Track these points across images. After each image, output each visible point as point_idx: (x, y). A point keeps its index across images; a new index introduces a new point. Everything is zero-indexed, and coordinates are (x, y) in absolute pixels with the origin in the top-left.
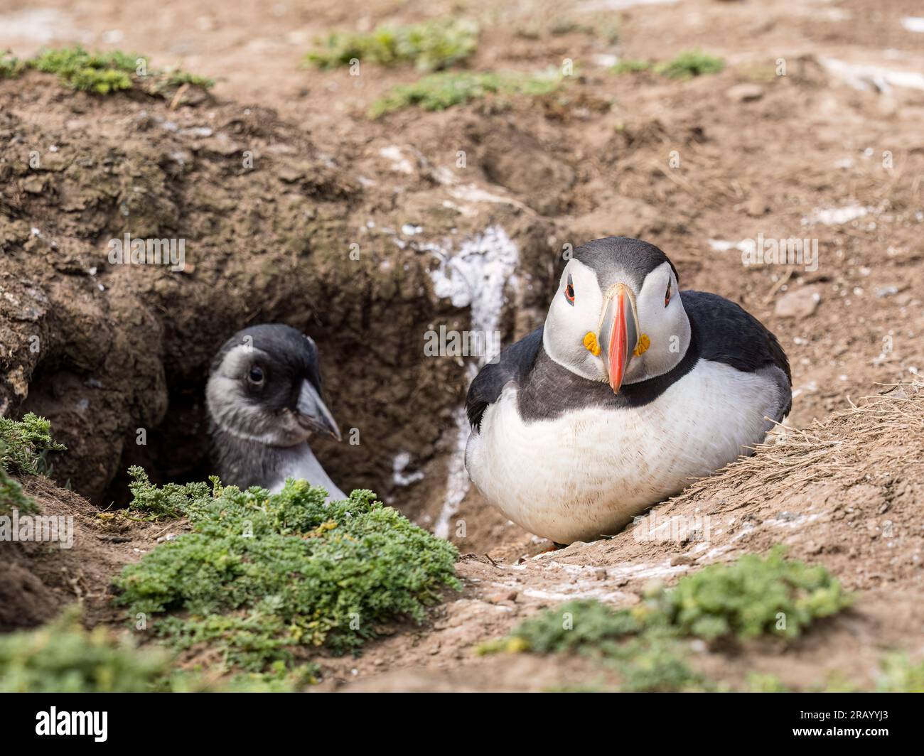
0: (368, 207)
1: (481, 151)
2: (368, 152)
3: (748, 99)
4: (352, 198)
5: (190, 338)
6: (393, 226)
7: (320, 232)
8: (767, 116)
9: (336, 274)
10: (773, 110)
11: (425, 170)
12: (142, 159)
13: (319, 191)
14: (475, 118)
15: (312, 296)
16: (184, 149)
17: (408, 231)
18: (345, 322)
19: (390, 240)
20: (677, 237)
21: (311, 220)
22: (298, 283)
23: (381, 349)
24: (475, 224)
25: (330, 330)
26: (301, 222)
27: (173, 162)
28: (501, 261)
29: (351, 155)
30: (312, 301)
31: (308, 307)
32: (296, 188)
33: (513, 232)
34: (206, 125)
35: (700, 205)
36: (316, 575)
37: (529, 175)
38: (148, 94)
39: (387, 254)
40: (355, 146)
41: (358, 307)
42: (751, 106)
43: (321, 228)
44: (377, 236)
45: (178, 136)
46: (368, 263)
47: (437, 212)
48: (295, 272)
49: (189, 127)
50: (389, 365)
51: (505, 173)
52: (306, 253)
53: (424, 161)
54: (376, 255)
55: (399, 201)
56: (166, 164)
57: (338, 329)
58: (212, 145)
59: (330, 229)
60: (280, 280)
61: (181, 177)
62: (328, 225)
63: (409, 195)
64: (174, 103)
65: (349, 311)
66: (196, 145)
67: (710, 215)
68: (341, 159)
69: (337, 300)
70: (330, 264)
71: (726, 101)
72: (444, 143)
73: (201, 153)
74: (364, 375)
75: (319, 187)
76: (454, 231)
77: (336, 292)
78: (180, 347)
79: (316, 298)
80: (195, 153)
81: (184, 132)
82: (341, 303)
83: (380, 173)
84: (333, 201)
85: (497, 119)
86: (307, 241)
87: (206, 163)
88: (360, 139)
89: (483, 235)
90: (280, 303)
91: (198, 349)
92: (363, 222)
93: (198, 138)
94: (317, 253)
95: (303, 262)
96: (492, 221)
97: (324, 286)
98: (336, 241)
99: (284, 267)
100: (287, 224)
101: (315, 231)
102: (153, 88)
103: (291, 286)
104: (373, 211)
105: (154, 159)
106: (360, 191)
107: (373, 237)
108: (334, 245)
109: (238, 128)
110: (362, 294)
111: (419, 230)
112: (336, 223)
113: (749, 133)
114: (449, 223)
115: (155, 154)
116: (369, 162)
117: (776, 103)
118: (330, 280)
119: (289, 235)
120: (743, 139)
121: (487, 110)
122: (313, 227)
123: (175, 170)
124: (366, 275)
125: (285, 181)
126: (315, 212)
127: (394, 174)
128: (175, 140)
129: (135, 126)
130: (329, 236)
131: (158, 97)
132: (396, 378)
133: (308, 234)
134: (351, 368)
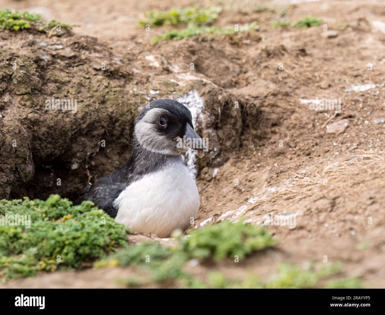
0: (135, 82)
1: (194, 58)
2: (139, 57)
3: (331, 37)
4: (127, 77)
5: (45, 141)
6: (145, 90)
7: (110, 93)
8: (339, 45)
9: (117, 112)
10: (342, 42)
11: (165, 66)
12: (26, 58)
13: (111, 74)
14: (194, 43)
15: (105, 122)
16: (48, 55)
17: (152, 92)
18: (121, 135)
19: (143, 96)
20: (284, 97)
21: (107, 87)
22: (98, 116)
24: (184, 90)
25: (114, 138)
26: (101, 88)
27: (42, 60)
28: (196, 106)
29: (131, 59)
30: (105, 125)
31: (103, 127)
32: (100, 73)
33: (201, 93)
34: (61, 44)
35: (299, 83)
37: (217, 69)
38: (39, 31)
39: (142, 103)
40: (134, 55)
41: (127, 128)
42: (332, 40)
43: (111, 91)
44: (137, 95)
45: (46, 49)
46: (132, 107)
47: (167, 84)
48: (97, 111)
49: (52, 45)
51: (205, 68)
52: (103, 102)
53: (165, 62)
54: (136, 103)
55: (150, 79)
56: (38, 61)
57: (119, 138)
58: (62, 53)
59: (115, 92)
60: (89, 114)
61: (45, 67)
62: (114, 89)
63: (156, 77)
64: (50, 35)
65: (123, 130)
66: (54, 53)
67: (303, 88)
68: (125, 60)
69: (117, 124)
70: (114, 107)
71: (320, 37)
72: (177, 54)
73: (56, 56)
75: (111, 72)
76: (174, 93)
77: (117, 120)
78: (40, 145)
79: (107, 123)
80: (53, 56)
81: (50, 47)
82: (119, 126)
83: (144, 67)
84: (118, 79)
85: (204, 44)
86: (104, 97)
87: (59, 61)
88: (136, 52)
89: (188, 95)
90: (89, 124)
91: (49, 146)
92: (132, 88)
93: (56, 49)
94: (108, 102)
95: (102, 106)
96: (192, 88)
97: (111, 118)
98: (117, 97)
99: (91, 108)
100: (95, 89)
101: (108, 92)
102: (41, 28)
103: (94, 117)
104: (137, 84)
105: (32, 58)
106: (132, 74)
107: (135, 95)
108: (116, 99)
109: (76, 45)
110: (129, 121)
111: (158, 92)
112: (118, 89)
113: (329, 52)
114: (172, 89)
115: (33, 56)
116: (139, 62)
117: (344, 39)
118: (114, 115)
119: (95, 94)
120: (326, 55)
121: (200, 40)
122: (107, 90)
123: (42, 63)
124: (131, 113)
125: (96, 69)
126: (109, 84)
127: (150, 68)
128: (44, 50)
129: (27, 44)
130: (114, 95)
131: (43, 32)
133: (104, 94)
134: (125, 157)
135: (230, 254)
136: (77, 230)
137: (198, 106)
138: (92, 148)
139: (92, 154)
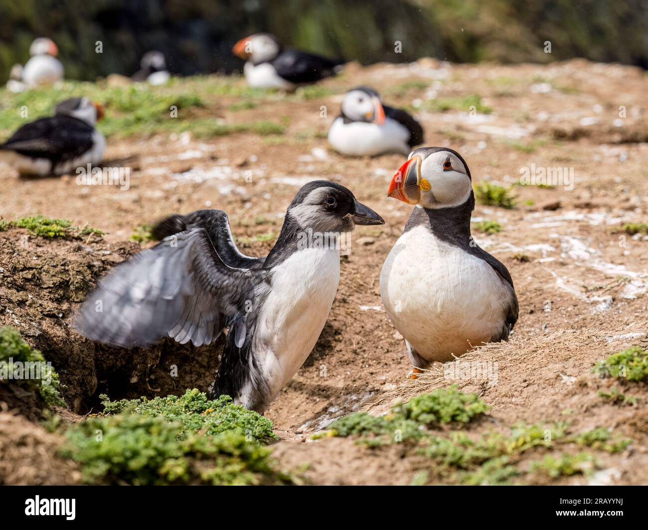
3: (367, 244)
5: (107, 351)
8: (377, 252)
10: (380, 249)
12: (78, 264)
16: (97, 260)
20: (342, 304)
23: (200, 359)
27: (94, 266)
34: (106, 250)
35: (352, 290)
38: (74, 238)
42: (369, 247)
45: (93, 254)
49: (98, 250)
50: (204, 367)
56: (90, 266)
58: (111, 259)
61: (98, 273)
64: (87, 242)
66: (103, 259)
67: (357, 295)
71: (357, 245)
73: (106, 262)
74: (191, 373)
78: (102, 356)
80: (103, 262)
81: (96, 252)
87: (109, 267)
91: (111, 357)
93: (104, 255)
102: (76, 235)
105: (84, 264)
109: (122, 251)
113: (370, 259)
115: (85, 261)
117: (381, 245)
120: (367, 262)
121: (242, 246)
123: (96, 269)
128: (92, 256)
129: (72, 249)
131: (78, 239)
132: (207, 373)
134: (185, 369)
135: (454, 419)
138: (153, 359)
139: (152, 366)
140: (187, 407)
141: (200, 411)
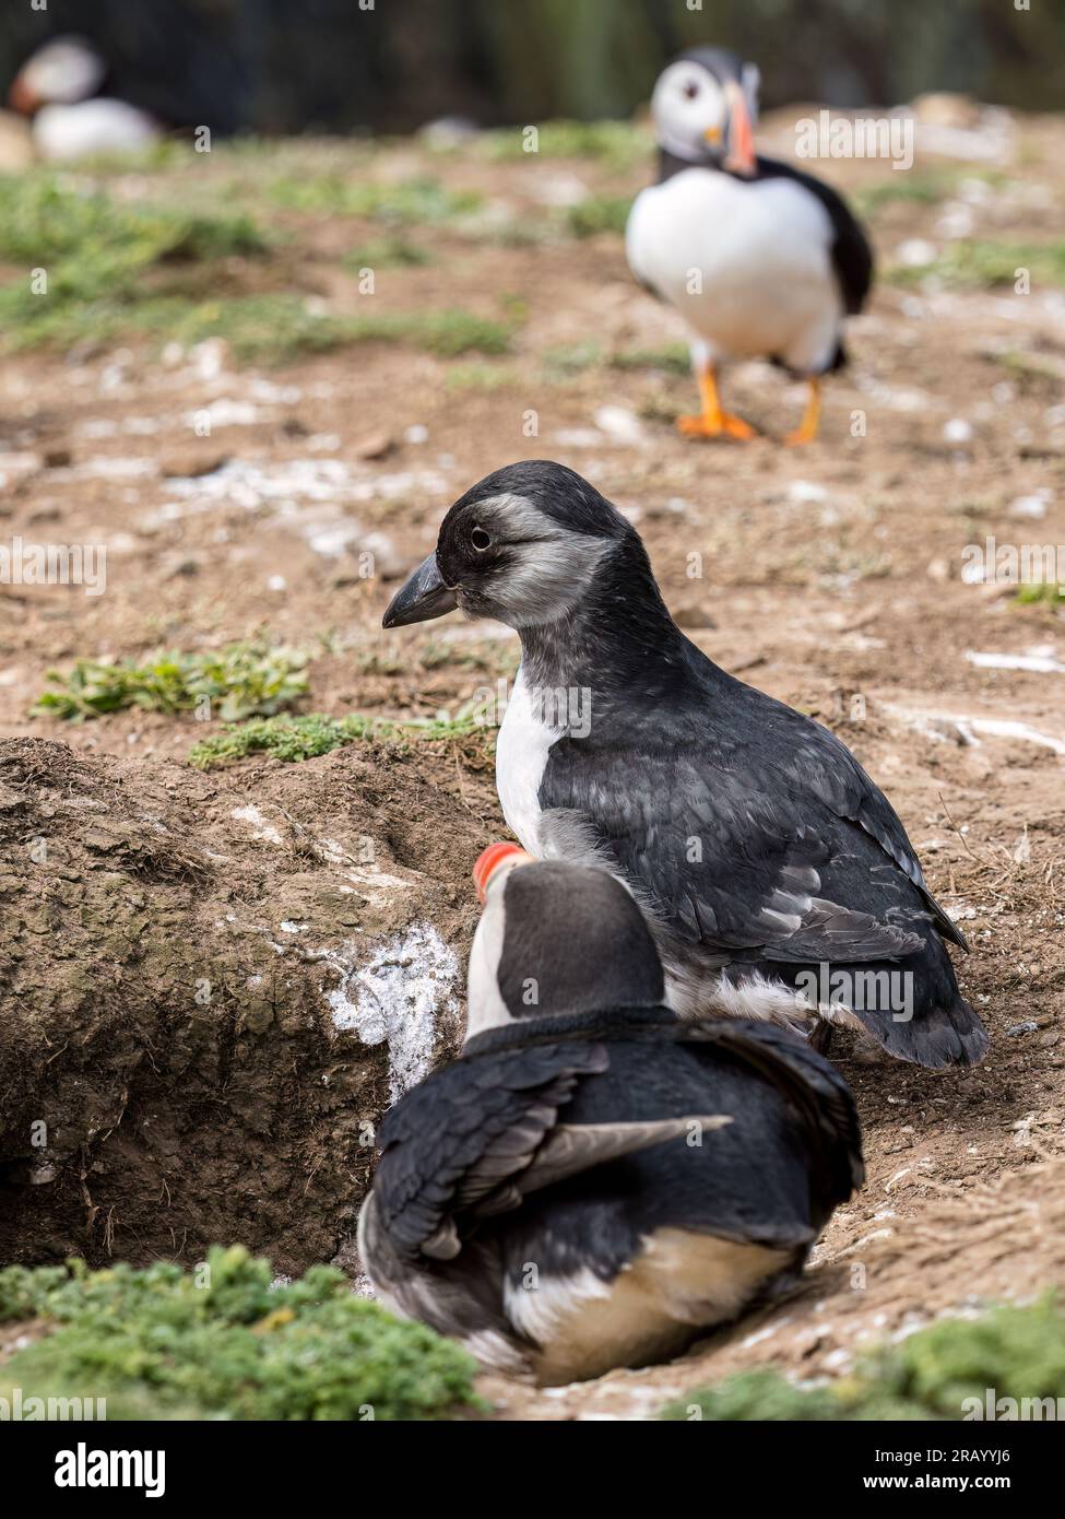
0: (224, 893)
1: (382, 815)
2: (211, 813)
4: (197, 878)
6: (263, 921)
7: (153, 929)
9: (180, 993)
11: (303, 841)
13: (149, 867)
14: (369, 767)
15: (144, 1026)
17: (287, 927)
18: (193, 1070)
19: (261, 941)
21: (141, 909)
22: (125, 1006)
23: (248, 1112)
24: (390, 920)
25: (170, 1081)
26: (124, 915)
28: (432, 976)
29: (190, 815)
30: (145, 1035)
31: (139, 1043)
32: (112, 863)
33: (448, 932)
36: (279, 1382)
39: (257, 963)
40: (190, 803)
41: (214, 1046)
43: (156, 922)
44: (241, 936)
46: (229, 975)
47: (331, 901)
48: (120, 988)
50: (260, 1137)
51: (418, 849)
52: (134, 961)
53: (299, 826)
54: (241, 964)
55: (268, 886)
57: (182, 1081)
59: (168, 925)
60: (99, 999)
62: (165, 918)
63: (282, 877)
65: (200, 1052)
68: (174, 820)
69: (181, 1033)
70: (171, 977)
72: (325, 802)
74: (220, 1155)
75: (148, 860)
76: (358, 930)
77: (181, 1022)
79: (151, 1029)
82: (186, 1040)
83: (234, 844)
84: (169, 882)
85: (400, 769)
86: (136, 942)
88: (198, 794)
89: (403, 936)
90: (99, 1034)
92: (217, 914)
94: (151, 961)
95: (130, 973)
96: (416, 915)
97: (163, 1013)
98: (178, 942)
99: (102, 979)
100: (103, 915)
101: (147, 926)
103: (114, 1009)
104: (231, 898)
106: (210, 868)
107: (235, 938)
108: (177, 946)
109: (16, 770)
110: (220, 1024)
111: (305, 927)
112: (179, 916)
114: (352, 919)
116: (215, 828)
118: (171, 1003)
119: (107, 932)
122: (142, 920)
124: (228, 995)
125: (96, 851)
126: (145, 898)
127: (255, 846)
130: (168, 935)
132: (270, 1158)
133: (136, 932)
134: (201, 1142)
136: (344, 1355)
137: (440, 974)
138: (105, 1112)
139: (100, 1133)
140: (210, 1304)
141: (253, 1316)
